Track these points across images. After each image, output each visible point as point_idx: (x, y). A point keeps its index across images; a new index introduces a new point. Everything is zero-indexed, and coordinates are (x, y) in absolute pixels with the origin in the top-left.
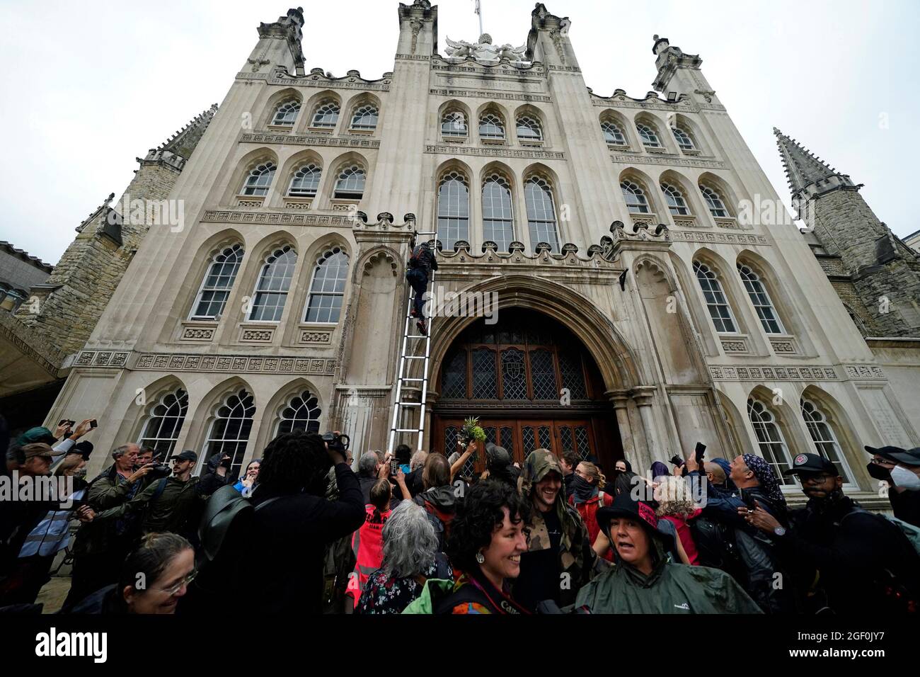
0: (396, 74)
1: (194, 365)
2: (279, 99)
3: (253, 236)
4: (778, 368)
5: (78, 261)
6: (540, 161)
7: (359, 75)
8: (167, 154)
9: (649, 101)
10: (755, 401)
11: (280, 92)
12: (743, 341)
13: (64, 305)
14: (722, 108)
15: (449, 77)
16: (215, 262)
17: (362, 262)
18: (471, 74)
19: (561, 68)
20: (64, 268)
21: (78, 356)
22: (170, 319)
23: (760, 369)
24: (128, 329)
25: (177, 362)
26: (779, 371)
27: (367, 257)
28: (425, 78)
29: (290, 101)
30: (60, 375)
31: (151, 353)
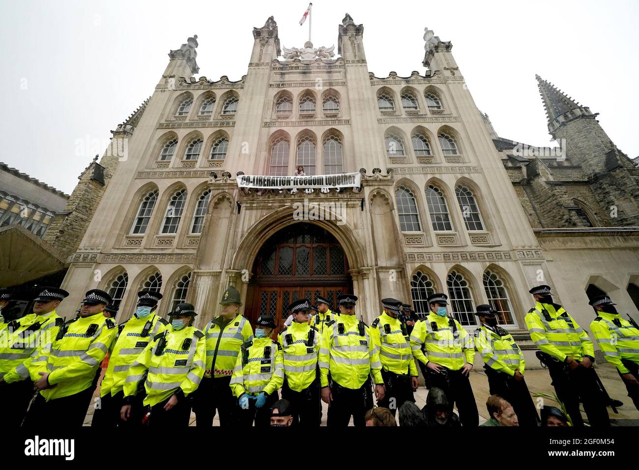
0: (248, 77)
1: (131, 260)
2: (181, 99)
3: (163, 185)
4: (471, 254)
5: (80, 197)
6: (334, 127)
7: (228, 79)
8: (129, 127)
9: (413, 78)
10: (457, 274)
11: (181, 94)
12: (454, 237)
13: (74, 223)
14: (462, 78)
15: (283, 74)
16: (144, 201)
17: (213, 202)
18: (296, 71)
19: (353, 62)
20: (73, 201)
21: (74, 257)
22: (119, 235)
23: (459, 254)
24: (98, 242)
25: (123, 258)
26: (472, 255)
27: (215, 198)
28: (266, 78)
29: (187, 99)
30: (65, 267)
31: (109, 254)
